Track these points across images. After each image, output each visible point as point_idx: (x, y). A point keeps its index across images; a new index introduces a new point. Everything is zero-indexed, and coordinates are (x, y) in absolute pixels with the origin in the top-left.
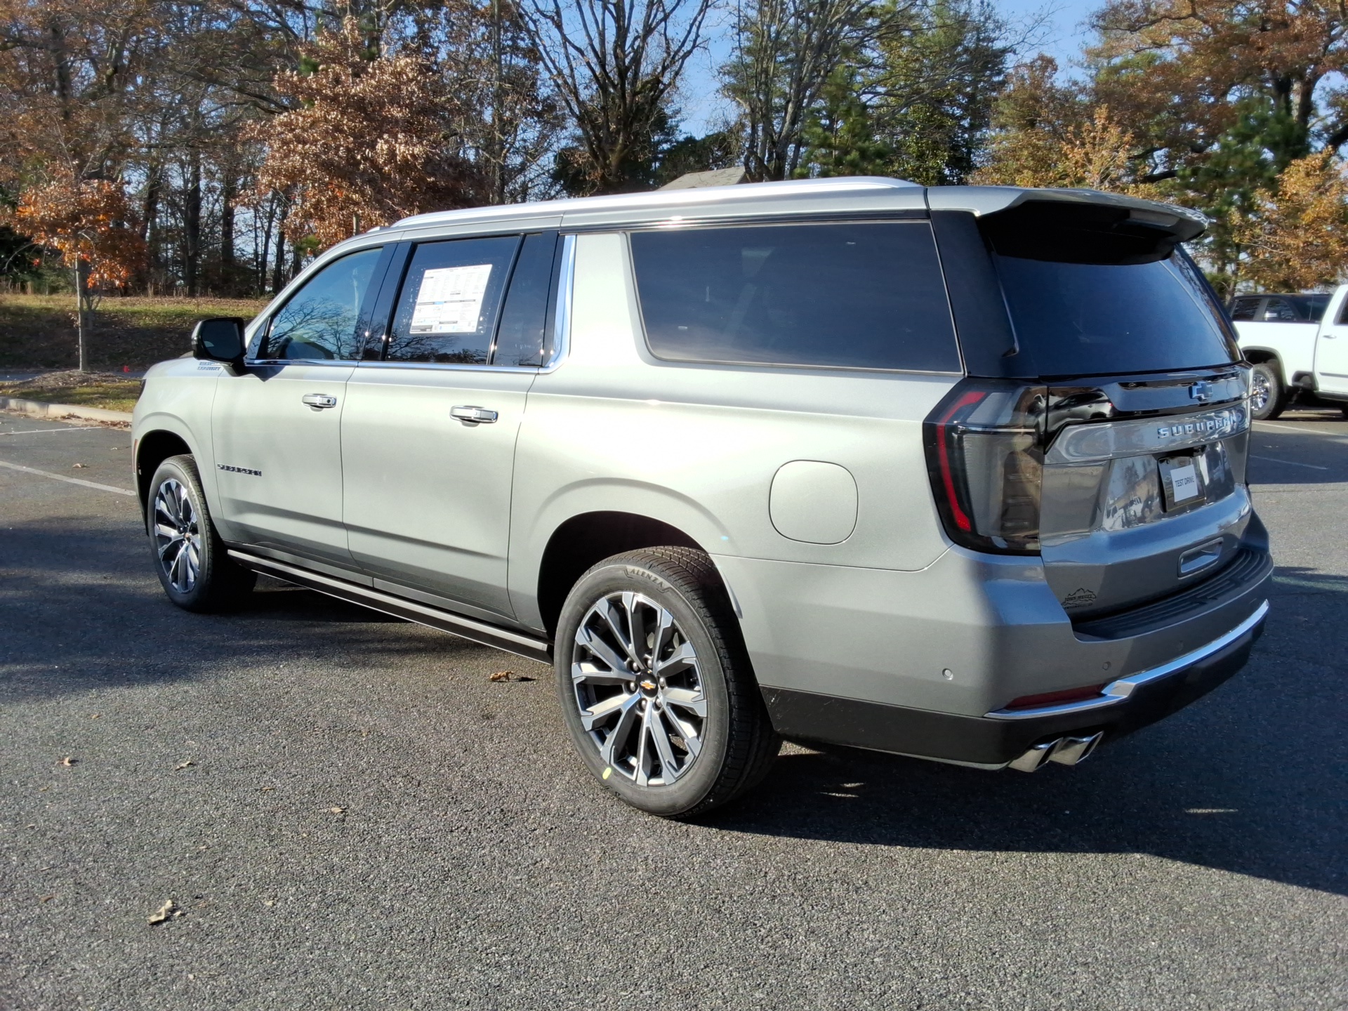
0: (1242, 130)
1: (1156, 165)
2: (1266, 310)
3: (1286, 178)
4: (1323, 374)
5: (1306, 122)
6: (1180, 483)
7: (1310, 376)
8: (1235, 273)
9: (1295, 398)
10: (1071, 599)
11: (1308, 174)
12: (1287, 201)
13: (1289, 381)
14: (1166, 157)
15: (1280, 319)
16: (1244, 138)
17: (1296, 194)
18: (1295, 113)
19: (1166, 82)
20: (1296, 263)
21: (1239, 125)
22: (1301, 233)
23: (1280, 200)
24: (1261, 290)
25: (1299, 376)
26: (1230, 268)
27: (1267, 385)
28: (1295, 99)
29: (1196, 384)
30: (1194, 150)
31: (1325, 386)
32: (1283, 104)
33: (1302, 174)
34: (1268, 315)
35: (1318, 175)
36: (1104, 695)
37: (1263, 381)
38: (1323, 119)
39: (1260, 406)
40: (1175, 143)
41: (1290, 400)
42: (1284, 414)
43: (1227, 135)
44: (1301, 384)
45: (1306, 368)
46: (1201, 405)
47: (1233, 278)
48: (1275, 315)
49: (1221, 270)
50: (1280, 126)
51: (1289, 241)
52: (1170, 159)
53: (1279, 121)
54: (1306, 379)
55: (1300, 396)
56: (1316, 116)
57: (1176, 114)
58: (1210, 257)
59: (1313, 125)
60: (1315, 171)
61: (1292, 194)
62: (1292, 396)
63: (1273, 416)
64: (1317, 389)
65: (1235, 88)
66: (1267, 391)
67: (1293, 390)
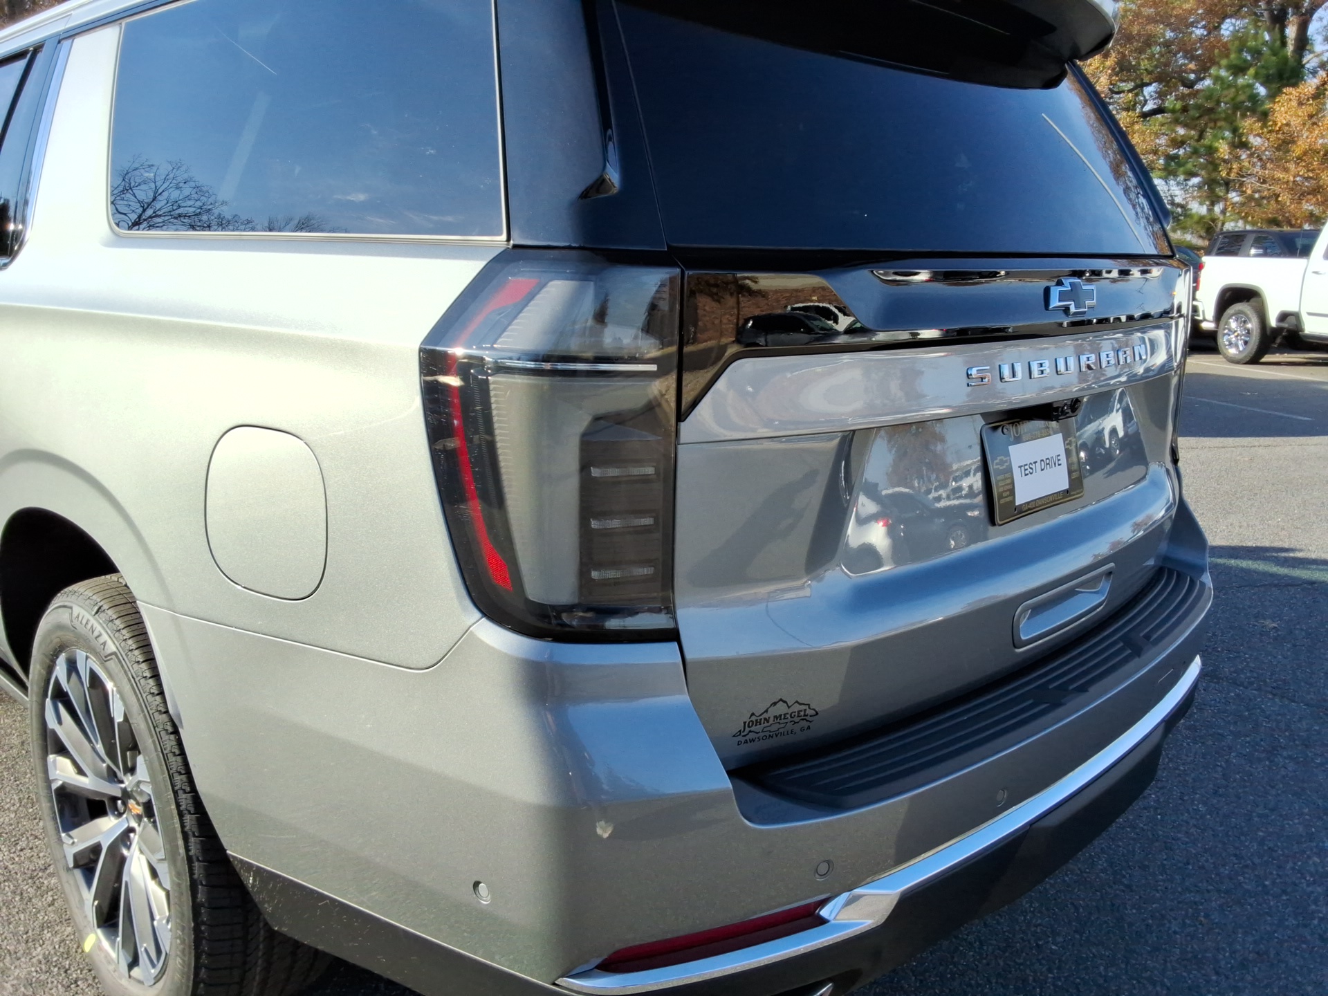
0: (1235, 62)
1: (1146, 101)
2: (1252, 246)
3: (1276, 107)
4: (1310, 314)
5: (1301, 56)
6: (1028, 469)
7: (1296, 316)
8: (1224, 212)
9: (1279, 340)
10: (758, 722)
11: (1300, 104)
12: (1277, 132)
13: (1273, 322)
14: (1156, 92)
15: (1265, 255)
16: (1239, 70)
17: (1288, 125)
18: (1290, 48)
19: (1157, 14)
20: (1285, 198)
21: (1233, 56)
22: (1292, 166)
23: (1270, 132)
24: (1248, 228)
25: (1284, 317)
26: (1218, 209)
27: (1249, 326)
28: (1291, 31)
29: (1060, 283)
30: (1185, 85)
31: (1312, 327)
32: (1278, 36)
33: (1294, 103)
34: (1253, 251)
35: (1310, 104)
36: (823, 921)
37: (1245, 322)
38: (1318, 56)
39: (1241, 348)
40: (1167, 78)
41: (1274, 342)
42: (1267, 358)
43: (1220, 67)
44: (1285, 325)
45: (1291, 307)
46: (1073, 324)
47: (1221, 217)
48: (1261, 251)
49: (1210, 210)
50: (1275, 58)
51: (1279, 175)
52: (1161, 95)
53: (1275, 54)
54: (1291, 320)
55: (1285, 337)
56: (1311, 52)
57: (1168, 47)
58: (1199, 197)
59: (1308, 62)
60: (1308, 100)
61: (1282, 124)
62: (1275, 338)
63: (1255, 360)
64: (1302, 330)
65: (1228, 20)
66: (1249, 332)
67: (1276, 332)
